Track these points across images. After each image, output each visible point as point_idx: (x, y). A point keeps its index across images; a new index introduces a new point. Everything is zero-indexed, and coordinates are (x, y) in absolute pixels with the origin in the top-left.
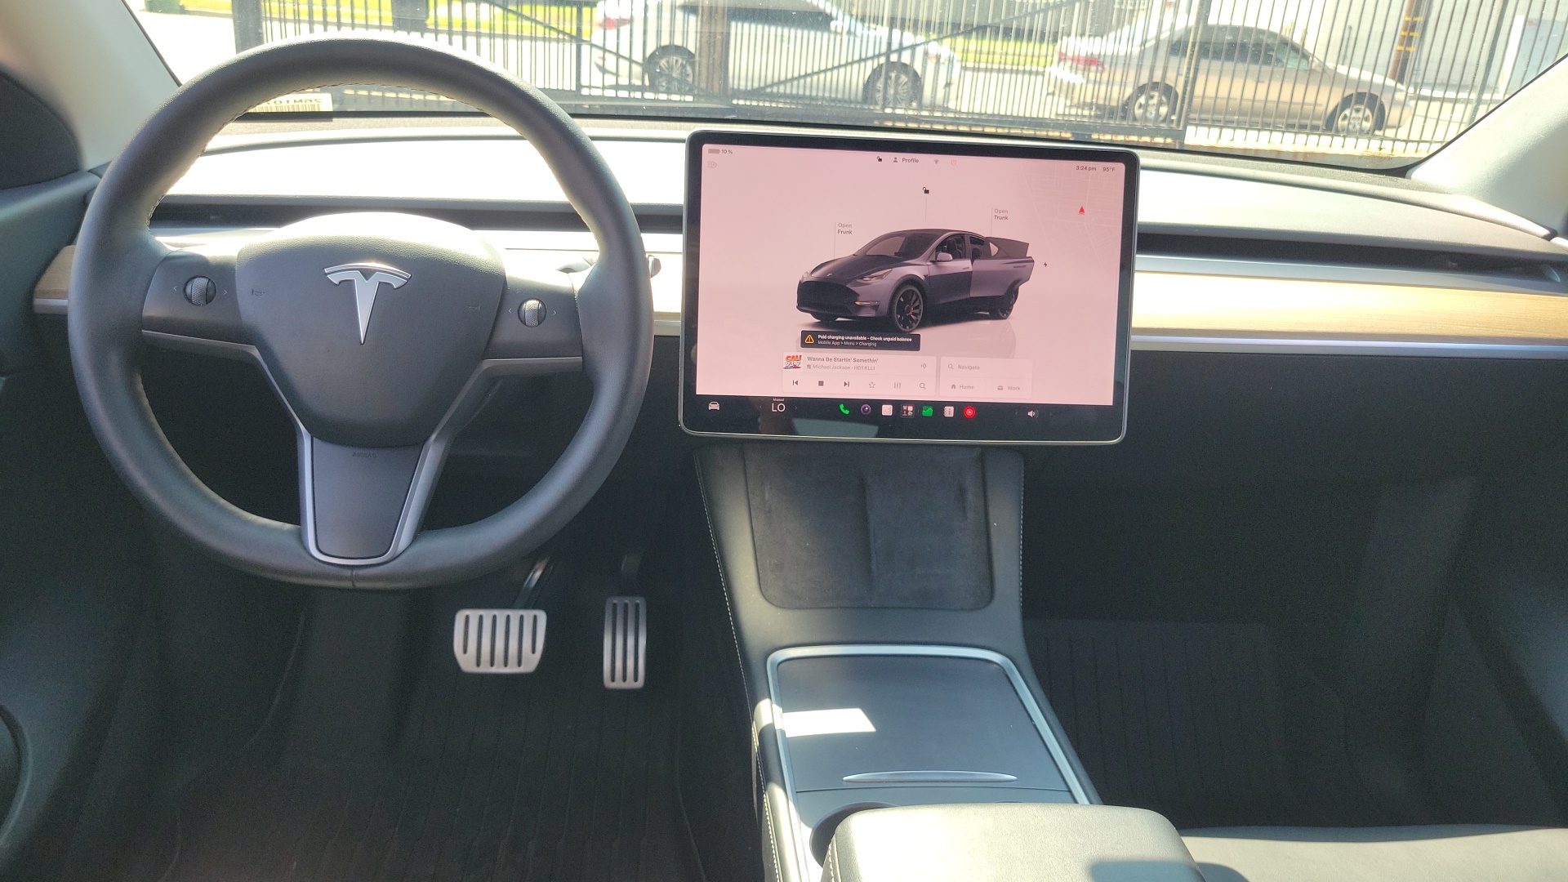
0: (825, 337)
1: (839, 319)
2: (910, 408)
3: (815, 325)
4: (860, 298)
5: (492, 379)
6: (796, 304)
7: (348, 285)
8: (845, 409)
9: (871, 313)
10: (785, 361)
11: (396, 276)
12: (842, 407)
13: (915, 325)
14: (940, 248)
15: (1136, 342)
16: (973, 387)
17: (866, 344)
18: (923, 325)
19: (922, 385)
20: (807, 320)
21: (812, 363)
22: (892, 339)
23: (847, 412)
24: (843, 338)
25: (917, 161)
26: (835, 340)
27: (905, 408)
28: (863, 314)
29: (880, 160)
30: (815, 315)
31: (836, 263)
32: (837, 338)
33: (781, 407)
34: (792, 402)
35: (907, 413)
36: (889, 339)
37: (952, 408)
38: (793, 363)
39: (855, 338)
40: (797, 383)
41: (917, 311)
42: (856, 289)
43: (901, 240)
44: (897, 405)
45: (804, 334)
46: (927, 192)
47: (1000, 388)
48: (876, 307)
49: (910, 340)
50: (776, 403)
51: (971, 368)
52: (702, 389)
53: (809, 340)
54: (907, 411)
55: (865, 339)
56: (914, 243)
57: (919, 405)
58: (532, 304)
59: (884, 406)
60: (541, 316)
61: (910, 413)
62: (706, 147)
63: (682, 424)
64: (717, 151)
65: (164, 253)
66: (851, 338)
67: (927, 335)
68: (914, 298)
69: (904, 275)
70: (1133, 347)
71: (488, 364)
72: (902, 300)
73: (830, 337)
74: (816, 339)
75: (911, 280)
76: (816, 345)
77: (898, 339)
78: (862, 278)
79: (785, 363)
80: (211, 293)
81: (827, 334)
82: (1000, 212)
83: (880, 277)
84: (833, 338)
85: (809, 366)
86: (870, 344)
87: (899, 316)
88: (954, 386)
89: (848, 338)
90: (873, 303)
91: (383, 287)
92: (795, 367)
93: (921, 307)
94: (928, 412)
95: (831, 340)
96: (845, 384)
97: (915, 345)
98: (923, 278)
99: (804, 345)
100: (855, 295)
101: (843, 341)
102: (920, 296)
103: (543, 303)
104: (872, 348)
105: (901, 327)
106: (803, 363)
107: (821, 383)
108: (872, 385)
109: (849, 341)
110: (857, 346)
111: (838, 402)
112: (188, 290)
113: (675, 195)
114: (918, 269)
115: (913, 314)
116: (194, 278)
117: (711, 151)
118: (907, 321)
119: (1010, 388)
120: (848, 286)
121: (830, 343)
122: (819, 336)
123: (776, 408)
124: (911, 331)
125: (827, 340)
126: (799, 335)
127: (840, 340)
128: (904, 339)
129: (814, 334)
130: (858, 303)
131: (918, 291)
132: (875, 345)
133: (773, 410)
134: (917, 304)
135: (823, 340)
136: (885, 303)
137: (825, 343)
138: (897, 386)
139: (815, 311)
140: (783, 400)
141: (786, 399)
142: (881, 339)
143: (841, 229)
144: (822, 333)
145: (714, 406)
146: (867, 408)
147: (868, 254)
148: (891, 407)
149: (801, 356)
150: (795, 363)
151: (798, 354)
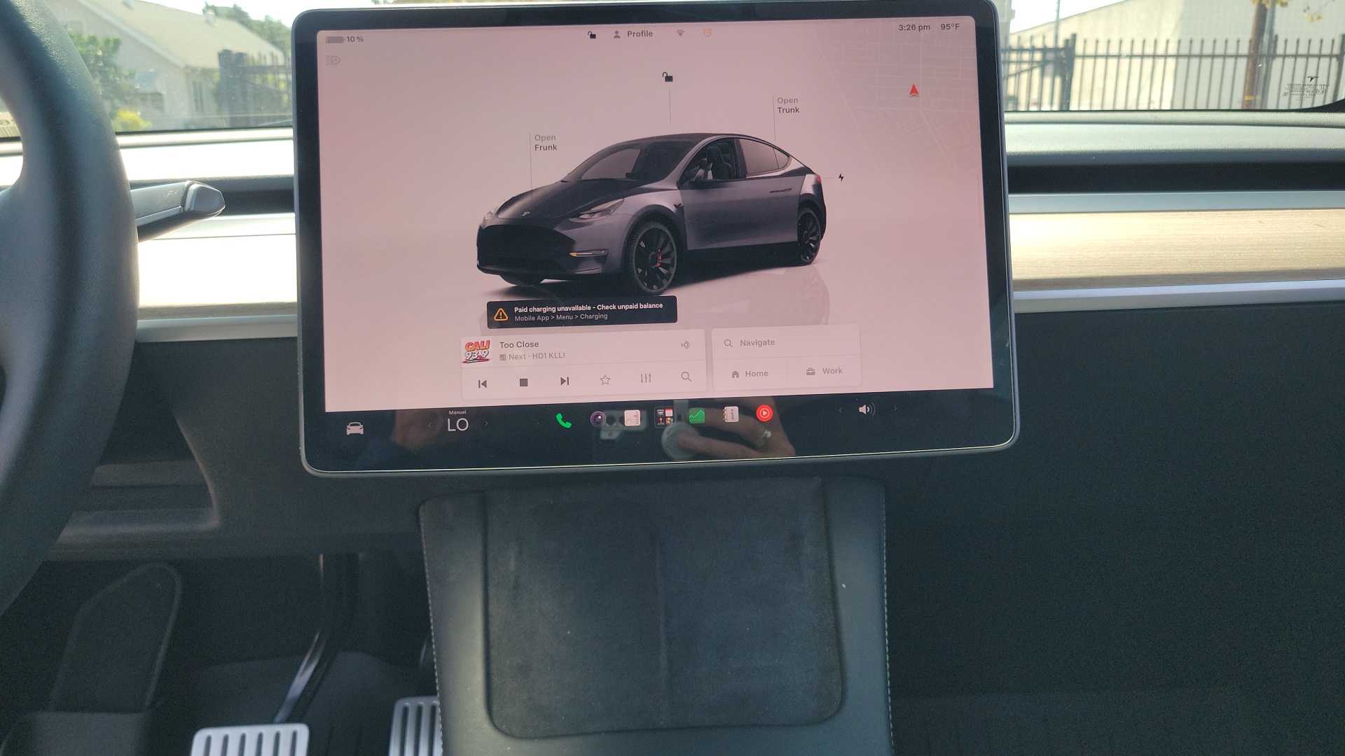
0: (525, 310)
1: (545, 281)
2: (669, 413)
3: (509, 292)
4: (577, 247)
6: (476, 262)
8: (564, 420)
9: (594, 269)
10: (464, 351)
12: (559, 417)
13: (666, 283)
14: (697, 161)
15: (1021, 300)
16: (766, 374)
17: (590, 317)
18: (679, 282)
19: (686, 376)
20: (496, 284)
21: (508, 352)
22: (631, 307)
23: (568, 425)
24: (553, 310)
25: (652, 36)
26: (541, 314)
27: (660, 413)
28: (584, 270)
29: (593, 36)
30: (506, 277)
31: (535, 195)
32: (545, 310)
33: (462, 424)
34: (478, 415)
35: (664, 420)
36: (626, 307)
37: (736, 409)
38: (477, 355)
39: (574, 309)
40: (485, 384)
41: (668, 261)
42: (569, 233)
43: (635, 153)
44: (648, 407)
45: (492, 307)
46: (669, 79)
47: (811, 372)
48: (602, 259)
49: (661, 306)
50: (454, 419)
51: (760, 344)
52: (334, 403)
53: (500, 316)
54: (664, 417)
55: (589, 308)
56: (655, 157)
57: (682, 406)
59: (627, 412)
61: (669, 420)
62: (323, 36)
63: (304, 461)
64: (343, 41)
66: (567, 309)
67: (688, 297)
68: (662, 241)
69: (638, 209)
70: (1016, 309)
72: (643, 245)
73: (533, 310)
74: (512, 314)
75: (655, 214)
76: (512, 322)
77: (642, 306)
78: (578, 216)
79: (464, 354)
81: (529, 304)
82: (785, 101)
83: (606, 212)
84: (539, 310)
85: (503, 357)
86: (597, 317)
87: (640, 270)
88: (735, 374)
89: (560, 309)
90: (598, 253)
92: (481, 359)
93: (675, 254)
95: (536, 314)
96: (563, 381)
97: (668, 314)
98: (673, 209)
99: (491, 324)
100: (570, 243)
101: (555, 314)
102: (671, 237)
104: (601, 322)
105: (644, 287)
106: (493, 352)
107: (524, 382)
108: (605, 380)
109: (563, 313)
110: (578, 321)
111: (550, 409)
114: (665, 196)
115: (663, 265)
117: (333, 41)
118: (654, 278)
119: (826, 371)
120: (557, 229)
121: (533, 319)
122: (516, 309)
123: (453, 426)
124: (661, 293)
125: (528, 314)
126: (484, 309)
127: (549, 313)
128: (651, 306)
129: (508, 306)
130: (574, 254)
131: (667, 231)
132: (606, 317)
133: (449, 430)
134: (667, 249)
135: (523, 314)
136: (616, 253)
137: (525, 319)
138: (646, 378)
139: (507, 271)
140: (464, 413)
141: (469, 409)
142: (614, 308)
143: (540, 143)
144: (520, 304)
145: (355, 429)
146: (600, 417)
147: (583, 178)
148: (638, 412)
149: (489, 342)
150: (481, 353)
151: (485, 339)
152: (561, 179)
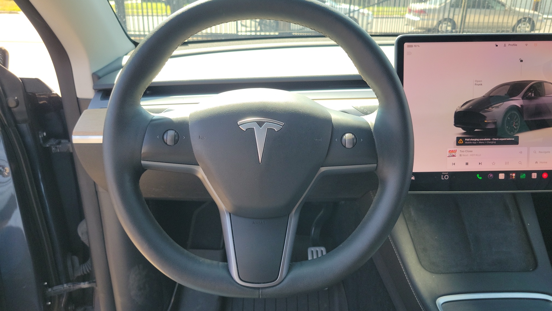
0: (469, 140)
1: (476, 130)
2: (514, 175)
3: (464, 134)
4: (487, 119)
6: (453, 123)
7: (251, 131)
8: (480, 176)
9: (492, 126)
10: (448, 153)
12: (478, 175)
13: (516, 131)
14: (528, 91)
16: (546, 162)
17: (490, 142)
18: (520, 131)
19: (520, 163)
20: (460, 131)
21: (462, 153)
22: (504, 139)
23: (481, 178)
24: (478, 140)
25: (516, 45)
26: (474, 141)
28: (489, 127)
29: (497, 46)
30: (463, 129)
31: (474, 101)
32: (475, 140)
33: (446, 177)
34: (452, 174)
35: (512, 177)
36: (502, 139)
37: (536, 174)
38: (452, 154)
39: (485, 140)
40: (454, 164)
41: (517, 124)
42: (485, 114)
43: (508, 87)
44: (507, 173)
45: (458, 139)
46: (521, 61)
48: (495, 123)
49: (514, 139)
50: (444, 175)
51: (545, 152)
53: (461, 142)
54: (512, 176)
55: (490, 139)
56: (515, 89)
57: (518, 173)
58: (348, 136)
59: (500, 174)
60: (355, 143)
61: (514, 177)
62: (406, 45)
64: (412, 46)
65: (150, 118)
66: (482, 140)
67: (522, 136)
68: (515, 117)
69: (508, 106)
71: (323, 169)
72: (509, 118)
73: (471, 140)
74: (464, 141)
75: (514, 108)
76: (464, 144)
77: (507, 139)
78: (488, 108)
80: (176, 138)
81: (470, 138)
83: (498, 107)
84: (473, 140)
85: (461, 155)
86: (492, 142)
87: (507, 127)
88: (536, 162)
89: (480, 140)
90: (494, 121)
91: (270, 131)
92: (454, 156)
93: (519, 122)
94: (523, 176)
95: (472, 141)
96: (480, 164)
97: (516, 142)
98: (520, 106)
99: (458, 144)
100: (485, 117)
101: (478, 141)
102: (518, 116)
103: (355, 135)
104: (493, 144)
105: (509, 133)
106: (457, 154)
107: (467, 164)
108: (494, 163)
109: (481, 141)
110: (485, 144)
111: (476, 173)
112: (165, 137)
114: (517, 102)
115: (515, 126)
116: (167, 131)
117: (408, 46)
118: (512, 130)
120: (481, 113)
121: (471, 143)
122: (466, 139)
123: (443, 178)
124: (514, 135)
125: (470, 141)
126: (455, 139)
127: (477, 141)
128: (510, 139)
129: (463, 139)
130: (486, 121)
131: (517, 114)
132: (495, 142)
133: (442, 179)
134: (517, 120)
135: (468, 141)
136: (499, 121)
137: (469, 143)
138: (507, 163)
139: (463, 126)
140: (447, 173)
141: (449, 172)
142: (498, 139)
143: (477, 83)
144: (467, 138)
145: (412, 178)
146: (491, 176)
147: (491, 95)
148: (503, 174)
149: (456, 150)
150: (454, 154)
151: (455, 149)
152: (483, 95)
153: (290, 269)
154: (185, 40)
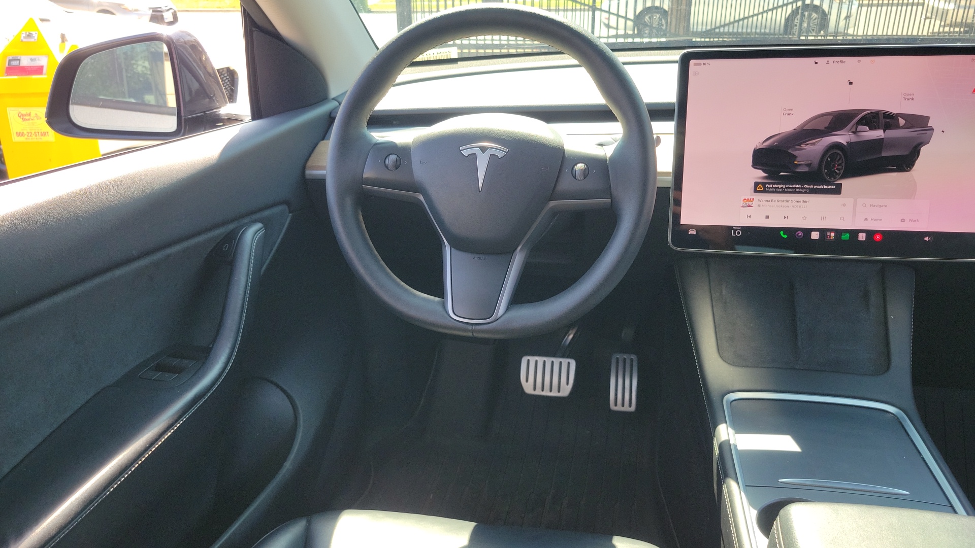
0: (771, 186)
1: (782, 174)
2: (833, 234)
3: (765, 178)
4: (798, 159)
5: (555, 213)
6: (751, 164)
7: (473, 156)
8: (784, 234)
9: (804, 169)
10: (742, 202)
11: (500, 151)
12: (782, 233)
13: (838, 177)
14: (860, 122)
16: (881, 220)
17: (801, 190)
18: (845, 176)
19: (842, 218)
20: (760, 174)
21: (761, 203)
22: (820, 187)
23: (785, 236)
24: (784, 186)
25: (844, 62)
26: (778, 188)
27: (828, 234)
28: (800, 170)
29: (816, 63)
30: (764, 171)
31: (781, 135)
32: (780, 186)
33: (738, 233)
34: (746, 230)
35: (830, 237)
36: (818, 187)
37: (864, 234)
38: (748, 203)
39: (793, 186)
40: (750, 217)
41: (840, 167)
42: (795, 153)
43: (830, 118)
44: (823, 232)
45: (756, 184)
46: (851, 83)
47: (903, 220)
48: (809, 165)
49: (834, 187)
50: (735, 230)
51: (880, 206)
52: (683, 221)
53: (760, 188)
54: (830, 236)
55: (800, 186)
56: (840, 120)
57: (839, 232)
58: (580, 166)
59: (813, 233)
60: (586, 173)
61: (832, 238)
62: (692, 62)
63: (670, 243)
64: (700, 64)
65: (374, 141)
66: (790, 186)
67: (847, 184)
68: (838, 157)
69: (830, 142)
71: (552, 203)
72: (829, 159)
73: (774, 186)
74: (765, 187)
75: (837, 146)
76: (764, 191)
77: (825, 187)
78: (800, 145)
79: (742, 204)
80: (398, 163)
81: (773, 183)
82: (907, 95)
83: (814, 144)
84: (777, 186)
85: (759, 206)
86: (804, 191)
87: (826, 171)
88: (866, 219)
89: (787, 186)
90: (807, 162)
91: (492, 157)
92: (749, 206)
93: (843, 164)
94: (846, 237)
95: (776, 188)
96: (785, 217)
97: (838, 191)
98: (845, 144)
99: (756, 191)
100: (794, 157)
101: (784, 189)
102: (843, 157)
103: (587, 165)
104: (805, 193)
105: (827, 178)
106: (755, 203)
107: (767, 217)
108: (804, 218)
109: (789, 188)
110: (794, 192)
111: (778, 230)
112: (387, 162)
113: (670, 96)
114: (842, 138)
115: (837, 169)
116: (390, 155)
117: (696, 64)
118: (833, 174)
119: (910, 220)
120: (789, 151)
121: (774, 190)
122: (767, 185)
123: (734, 233)
124: (835, 181)
125: (772, 188)
126: (753, 185)
127: (782, 188)
128: (829, 187)
129: (764, 184)
130: (796, 162)
131: (841, 153)
132: (808, 191)
133: (733, 235)
134: (840, 162)
135: (770, 188)
136: (816, 162)
137: (771, 190)
138: (824, 218)
139: (765, 168)
140: (740, 228)
141: (742, 227)
142: (812, 187)
143: (786, 112)
144: (769, 183)
145: (692, 232)
146: (800, 234)
147: (805, 128)
148: (818, 233)
149: (753, 199)
150: (749, 203)
151: (752, 198)
152: (794, 128)
153: (508, 309)
154: (413, 59)
